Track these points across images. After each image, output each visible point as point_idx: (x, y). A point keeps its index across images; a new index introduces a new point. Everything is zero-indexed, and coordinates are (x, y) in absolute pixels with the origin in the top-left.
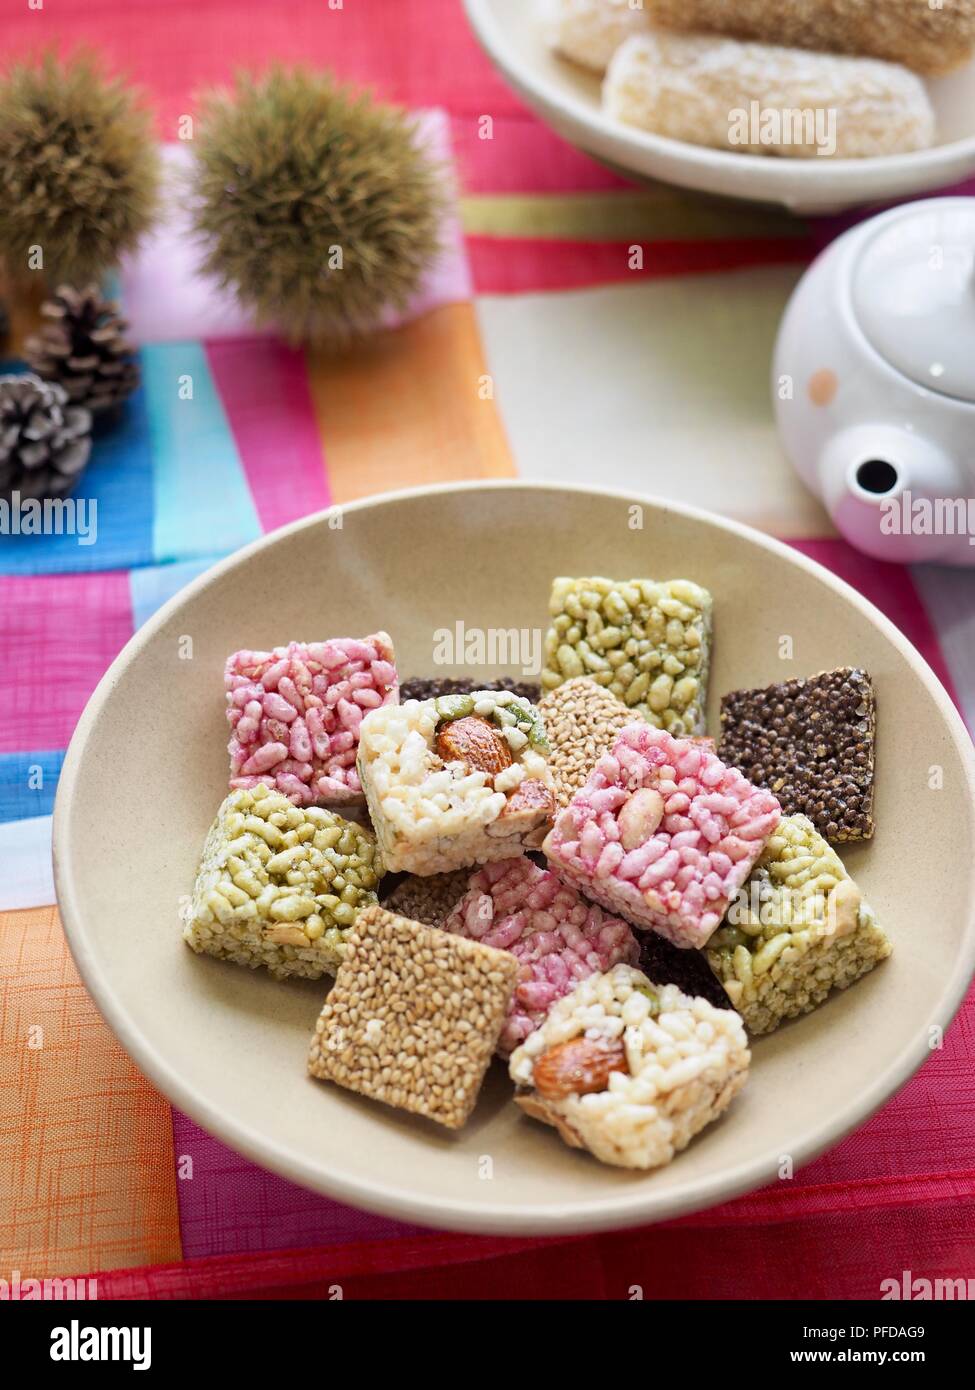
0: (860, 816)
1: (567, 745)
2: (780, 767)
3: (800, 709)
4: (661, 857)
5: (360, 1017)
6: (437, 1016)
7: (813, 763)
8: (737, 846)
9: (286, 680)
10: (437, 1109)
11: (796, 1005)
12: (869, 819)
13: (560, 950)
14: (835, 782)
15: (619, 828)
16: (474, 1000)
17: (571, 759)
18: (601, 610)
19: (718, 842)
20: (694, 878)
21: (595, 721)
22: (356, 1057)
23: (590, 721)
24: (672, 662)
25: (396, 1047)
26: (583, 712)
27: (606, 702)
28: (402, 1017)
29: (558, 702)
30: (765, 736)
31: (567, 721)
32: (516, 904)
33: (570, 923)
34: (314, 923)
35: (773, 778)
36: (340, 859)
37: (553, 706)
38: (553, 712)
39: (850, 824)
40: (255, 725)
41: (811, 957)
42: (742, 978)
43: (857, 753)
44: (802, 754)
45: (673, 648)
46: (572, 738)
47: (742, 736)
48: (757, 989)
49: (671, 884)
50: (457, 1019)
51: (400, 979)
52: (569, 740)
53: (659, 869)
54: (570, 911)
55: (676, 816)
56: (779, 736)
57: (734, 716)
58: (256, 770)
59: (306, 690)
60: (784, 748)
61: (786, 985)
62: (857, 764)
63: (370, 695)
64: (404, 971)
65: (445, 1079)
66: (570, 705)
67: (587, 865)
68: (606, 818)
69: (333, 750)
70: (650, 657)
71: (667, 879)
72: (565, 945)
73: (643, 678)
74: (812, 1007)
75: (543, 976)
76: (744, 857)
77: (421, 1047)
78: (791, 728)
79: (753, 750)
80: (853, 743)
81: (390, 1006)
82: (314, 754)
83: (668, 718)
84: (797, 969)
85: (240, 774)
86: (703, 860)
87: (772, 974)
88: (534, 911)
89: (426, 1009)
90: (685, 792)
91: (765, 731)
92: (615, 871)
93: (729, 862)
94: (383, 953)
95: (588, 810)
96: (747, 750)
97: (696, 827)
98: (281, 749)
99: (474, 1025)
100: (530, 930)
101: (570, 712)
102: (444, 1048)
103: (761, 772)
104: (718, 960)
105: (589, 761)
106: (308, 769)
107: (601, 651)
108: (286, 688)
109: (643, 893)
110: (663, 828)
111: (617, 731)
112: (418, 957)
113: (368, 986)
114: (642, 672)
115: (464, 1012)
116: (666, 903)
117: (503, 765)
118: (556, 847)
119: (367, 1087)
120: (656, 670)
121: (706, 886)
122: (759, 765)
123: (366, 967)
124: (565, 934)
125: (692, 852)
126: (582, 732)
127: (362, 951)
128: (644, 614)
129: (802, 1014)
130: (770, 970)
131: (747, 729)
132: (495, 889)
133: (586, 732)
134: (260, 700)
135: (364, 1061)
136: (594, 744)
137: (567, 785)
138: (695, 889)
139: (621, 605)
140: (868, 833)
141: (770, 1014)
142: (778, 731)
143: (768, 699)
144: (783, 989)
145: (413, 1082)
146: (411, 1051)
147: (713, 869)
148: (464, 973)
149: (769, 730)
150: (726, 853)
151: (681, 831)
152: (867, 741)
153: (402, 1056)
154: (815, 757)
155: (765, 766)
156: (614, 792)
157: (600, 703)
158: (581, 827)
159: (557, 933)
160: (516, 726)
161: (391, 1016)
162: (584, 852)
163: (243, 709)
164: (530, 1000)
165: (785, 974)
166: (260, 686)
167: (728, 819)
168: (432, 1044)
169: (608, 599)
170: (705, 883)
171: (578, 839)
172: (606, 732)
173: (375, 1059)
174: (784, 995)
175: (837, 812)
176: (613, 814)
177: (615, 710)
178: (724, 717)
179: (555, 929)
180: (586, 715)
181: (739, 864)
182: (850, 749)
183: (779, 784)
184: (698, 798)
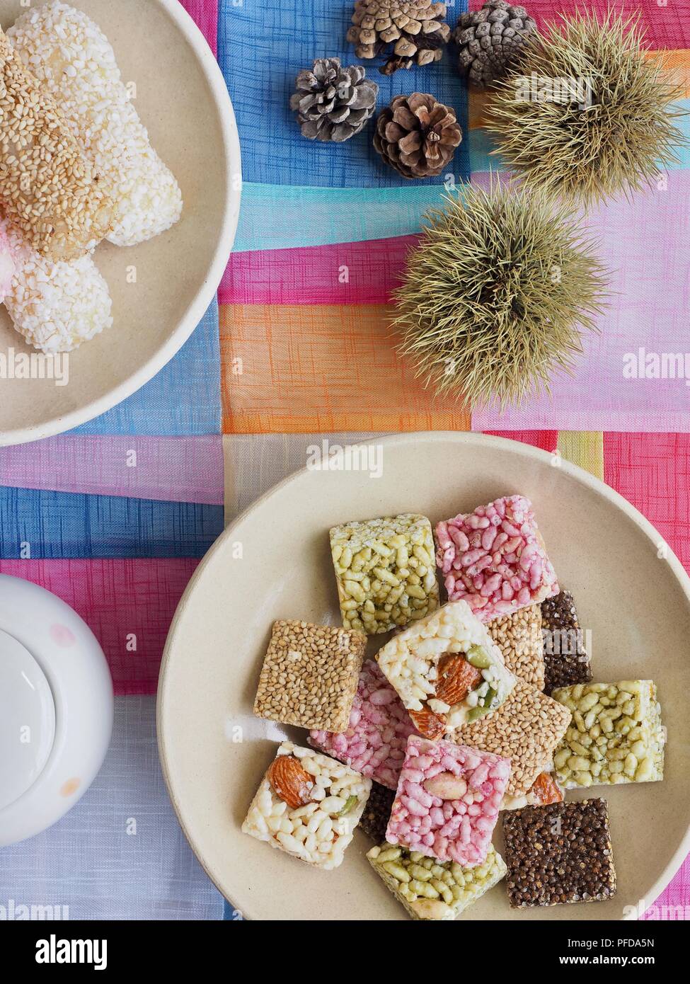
0: (519, 901)
1: (515, 721)
2: (549, 845)
3: (588, 854)
4: (422, 805)
5: (302, 645)
6: (306, 692)
7: (553, 867)
8: (440, 847)
9: (505, 537)
10: (259, 701)
13: (370, 749)
14: (539, 884)
15: (435, 777)
16: (316, 712)
18: (623, 716)
19: (441, 836)
20: (413, 826)
21: (535, 735)
22: (282, 648)
23: (535, 731)
24: (597, 768)
25: (289, 671)
26: (541, 725)
27: (552, 738)
28: (304, 670)
29: (546, 707)
33: (390, 751)
34: (350, 605)
35: (543, 842)
36: (405, 603)
37: (543, 704)
38: (538, 706)
39: (514, 895)
40: (475, 527)
43: (559, 895)
44: (559, 859)
45: (607, 767)
46: (521, 722)
47: (572, 817)
49: (407, 815)
50: (306, 704)
51: (323, 665)
52: (519, 721)
53: (412, 804)
54: (395, 748)
55: (452, 810)
56: (572, 842)
57: (586, 809)
58: (451, 534)
59: (502, 552)
60: (564, 846)
62: (552, 896)
63: (508, 592)
64: (326, 667)
65: (275, 703)
66: (545, 716)
68: (439, 767)
69: (473, 579)
70: (598, 755)
71: (409, 811)
72: (374, 751)
73: (586, 752)
75: (351, 743)
76: (435, 852)
77: (289, 685)
78: (576, 850)
81: (309, 662)
82: (468, 567)
83: (565, 770)
85: (448, 525)
86: (426, 830)
89: (309, 684)
90: (468, 810)
91: (576, 830)
92: (407, 781)
93: (431, 845)
94: (335, 651)
95: (440, 757)
96: (562, 821)
97: (447, 821)
98: (466, 547)
99: (304, 715)
101: (540, 716)
102: (291, 699)
103: (546, 832)
105: (505, 738)
106: (458, 567)
107: (597, 722)
108: (500, 539)
112: (334, 674)
113: (318, 646)
114: (589, 749)
115: (309, 708)
118: (412, 743)
119: (268, 658)
120: (591, 758)
123: (328, 642)
124: (381, 749)
125: (429, 823)
126: (526, 728)
127: (335, 638)
128: (623, 745)
131: (576, 819)
133: (526, 731)
134: (491, 525)
135: (280, 653)
136: (518, 738)
137: (487, 728)
138: (407, 829)
139: (626, 729)
143: (598, 830)
145: (273, 684)
146: (288, 680)
147: (423, 836)
148: (329, 703)
149: (577, 834)
150: (435, 841)
151: (443, 813)
152: (568, 902)
153: (285, 675)
154: (557, 868)
155: (551, 835)
156: (458, 769)
157: (550, 734)
158: (427, 755)
159: (381, 744)
161: (304, 664)
162: (414, 761)
163: (485, 515)
164: (334, 739)
166: (500, 522)
167: (457, 839)
168: (291, 692)
169: (629, 719)
170: (411, 833)
171: (420, 754)
172: (528, 744)
173: (282, 659)
175: (520, 887)
176: (444, 770)
177: (547, 745)
178: (586, 802)
179: (384, 743)
180: (539, 728)
181: (431, 850)
182: (562, 891)
183: (539, 846)
184: (467, 818)
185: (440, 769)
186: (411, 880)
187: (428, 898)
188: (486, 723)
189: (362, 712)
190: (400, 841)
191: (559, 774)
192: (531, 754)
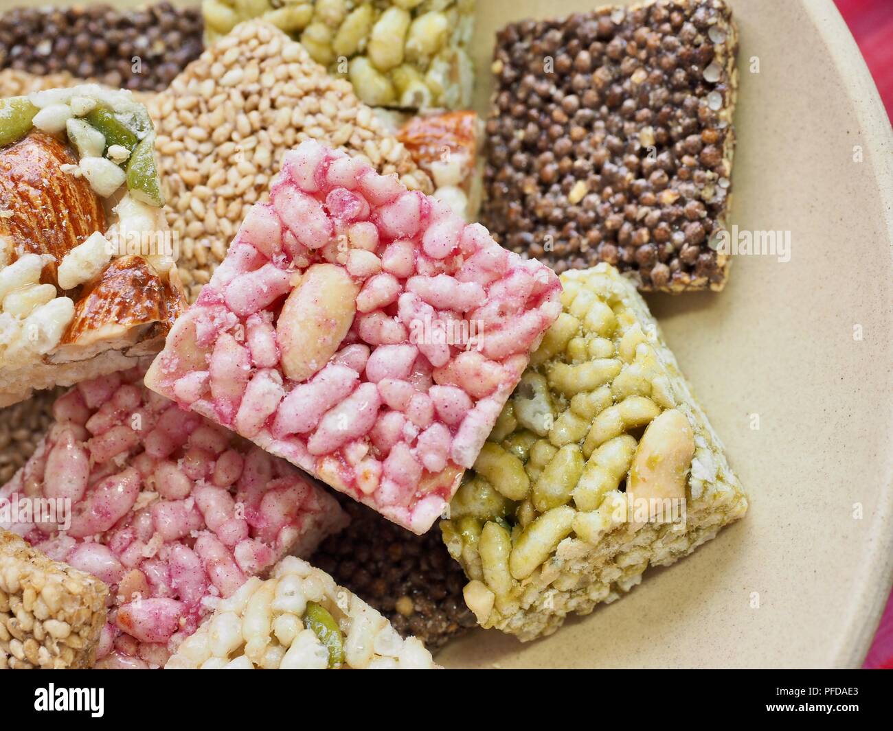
0: (705, 257)
1: (227, 148)
2: (580, 163)
3: (616, 61)
4: (348, 396)
7: (633, 159)
8: (478, 375)
11: (589, 600)
12: (721, 262)
13: (194, 534)
14: (668, 196)
15: (277, 345)
17: (233, 174)
19: (447, 363)
20: (401, 438)
21: (273, 105)
23: (265, 103)
26: (253, 88)
27: (293, 68)
29: (217, 69)
30: (559, 104)
31: (229, 104)
32: (130, 448)
33: (214, 485)
35: (570, 178)
37: (208, 76)
38: (208, 86)
39: (689, 269)
41: (608, 545)
42: (493, 584)
43: (704, 145)
44: (615, 141)
46: (235, 136)
47: (525, 102)
48: (520, 598)
49: (363, 448)
52: (230, 139)
53: (342, 421)
54: (212, 464)
55: (377, 318)
56: (581, 106)
57: (514, 65)
60: (589, 126)
61: (569, 583)
62: (705, 166)
66: (235, 74)
67: (221, 414)
68: (255, 325)
71: (355, 440)
72: (203, 527)
74: (615, 596)
75: (162, 587)
76: (490, 393)
78: (601, 94)
79: (542, 127)
80: (698, 128)
83: (400, 82)
84: (586, 565)
86: (420, 403)
87: (542, 576)
88: (155, 462)
90: (392, 273)
91: (558, 94)
92: (270, 422)
93: (466, 401)
95: (224, 314)
96: (532, 128)
100: (147, 496)
101: (234, 86)
103: (551, 169)
104: (456, 542)
105: (261, 179)
109: (316, 463)
110: (355, 336)
111: (310, 120)
116: (353, 483)
117: (77, 232)
118: (166, 384)
121: (423, 452)
122: (548, 155)
124: (202, 505)
126: (252, 125)
129: (600, 605)
130: (540, 568)
131: (531, 91)
132: (93, 424)
133: (257, 125)
136: (270, 147)
138: (401, 458)
140: (718, 282)
141: (545, 619)
142: (580, 97)
144: (565, 589)
147: (436, 417)
149: (569, 92)
150: (461, 387)
151: (384, 344)
152: (723, 125)
154: (637, 147)
155: (558, 157)
156: (272, 274)
157: (282, 70)
158: (210, 343)
159: (189, 504)
160: (104, 154)
162: (217, 391)
164: (139, 631)
165: (562, 572)
170: (420, 445)
171: (206, 367)
172: (290, 125)
174: (568, 595)
175: (669, 247)
176: (268, 316)
177: (308, 83)
178: (497, 67)
179: (187, 496)
180: (260, 93)
181: (482, 404)
182: (693, 139)
183: (579, 190)
184: (414, 282)
185: (259, 322)
186: (572, 503)
187: (630, 463)
188: (211, 219)
189: (88, 539)
190: (441, 492)
191: (407, 100)
192: (319, 125)
